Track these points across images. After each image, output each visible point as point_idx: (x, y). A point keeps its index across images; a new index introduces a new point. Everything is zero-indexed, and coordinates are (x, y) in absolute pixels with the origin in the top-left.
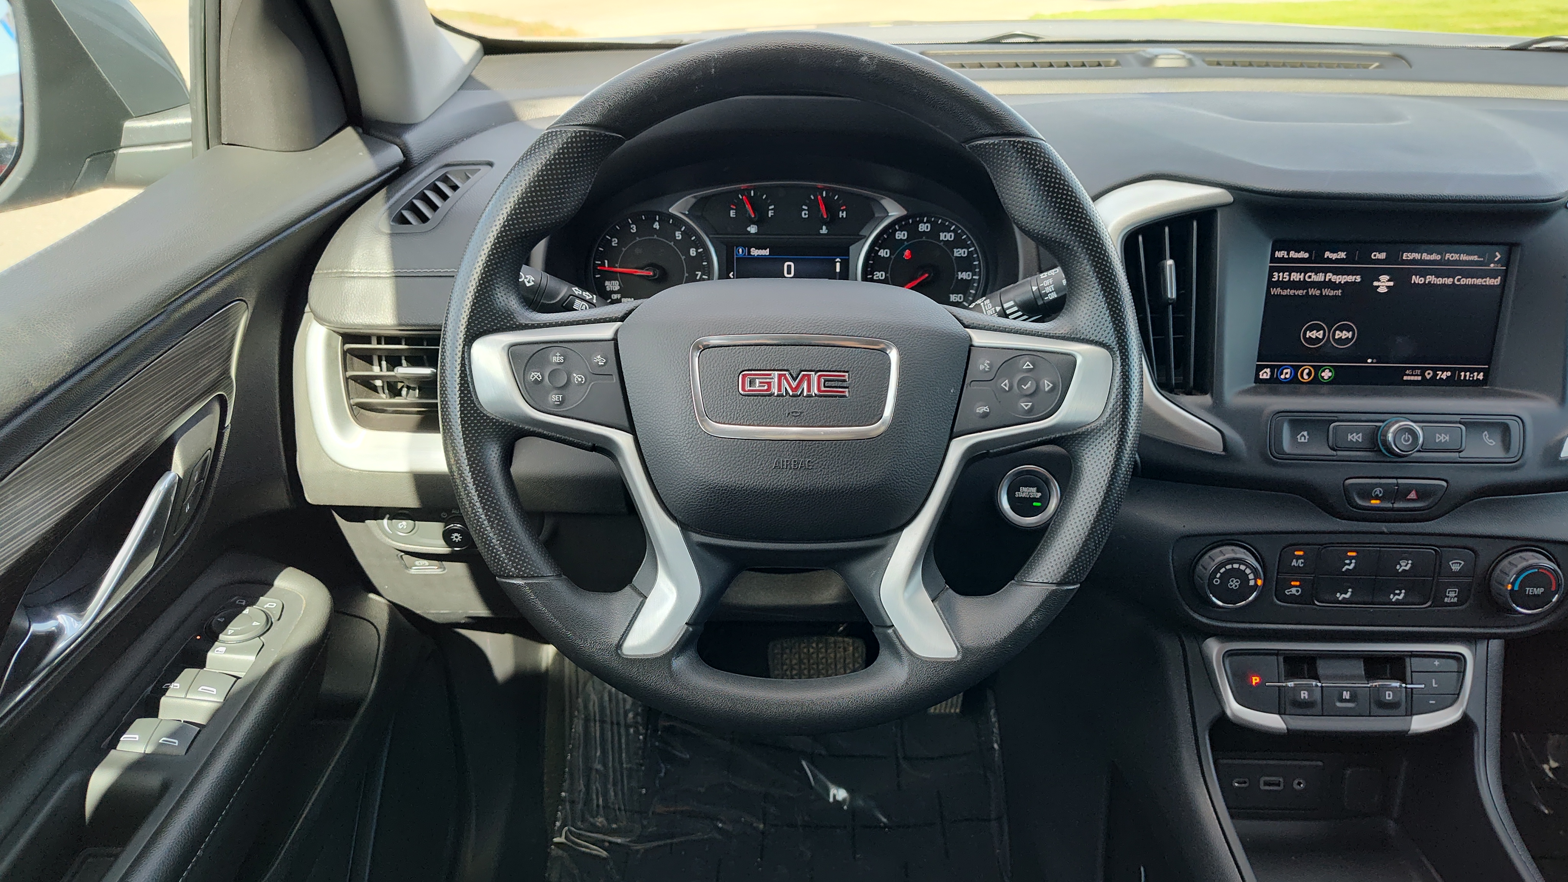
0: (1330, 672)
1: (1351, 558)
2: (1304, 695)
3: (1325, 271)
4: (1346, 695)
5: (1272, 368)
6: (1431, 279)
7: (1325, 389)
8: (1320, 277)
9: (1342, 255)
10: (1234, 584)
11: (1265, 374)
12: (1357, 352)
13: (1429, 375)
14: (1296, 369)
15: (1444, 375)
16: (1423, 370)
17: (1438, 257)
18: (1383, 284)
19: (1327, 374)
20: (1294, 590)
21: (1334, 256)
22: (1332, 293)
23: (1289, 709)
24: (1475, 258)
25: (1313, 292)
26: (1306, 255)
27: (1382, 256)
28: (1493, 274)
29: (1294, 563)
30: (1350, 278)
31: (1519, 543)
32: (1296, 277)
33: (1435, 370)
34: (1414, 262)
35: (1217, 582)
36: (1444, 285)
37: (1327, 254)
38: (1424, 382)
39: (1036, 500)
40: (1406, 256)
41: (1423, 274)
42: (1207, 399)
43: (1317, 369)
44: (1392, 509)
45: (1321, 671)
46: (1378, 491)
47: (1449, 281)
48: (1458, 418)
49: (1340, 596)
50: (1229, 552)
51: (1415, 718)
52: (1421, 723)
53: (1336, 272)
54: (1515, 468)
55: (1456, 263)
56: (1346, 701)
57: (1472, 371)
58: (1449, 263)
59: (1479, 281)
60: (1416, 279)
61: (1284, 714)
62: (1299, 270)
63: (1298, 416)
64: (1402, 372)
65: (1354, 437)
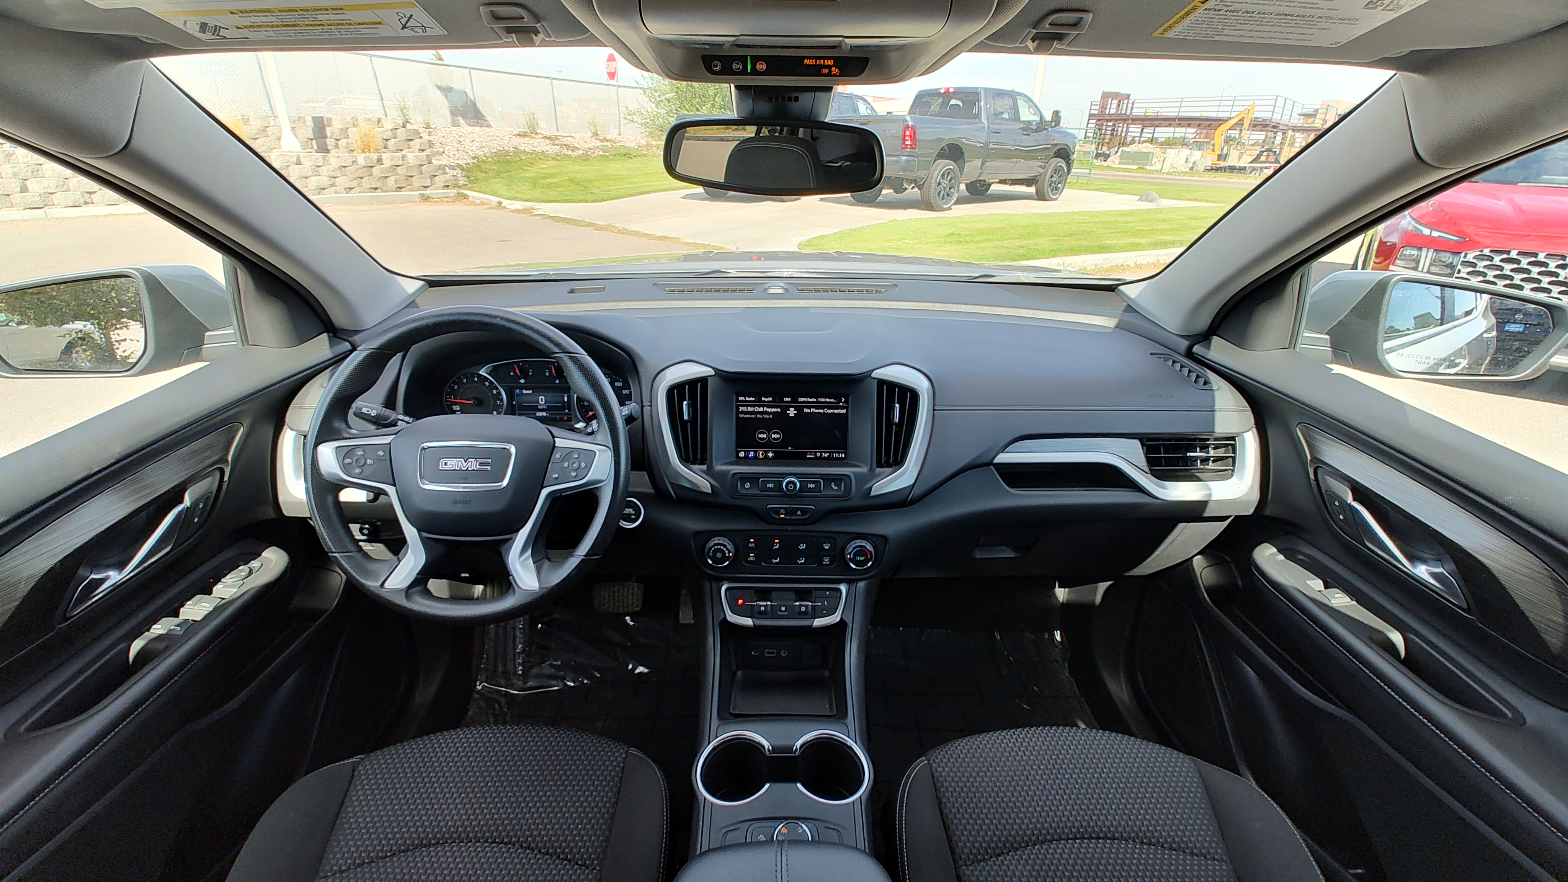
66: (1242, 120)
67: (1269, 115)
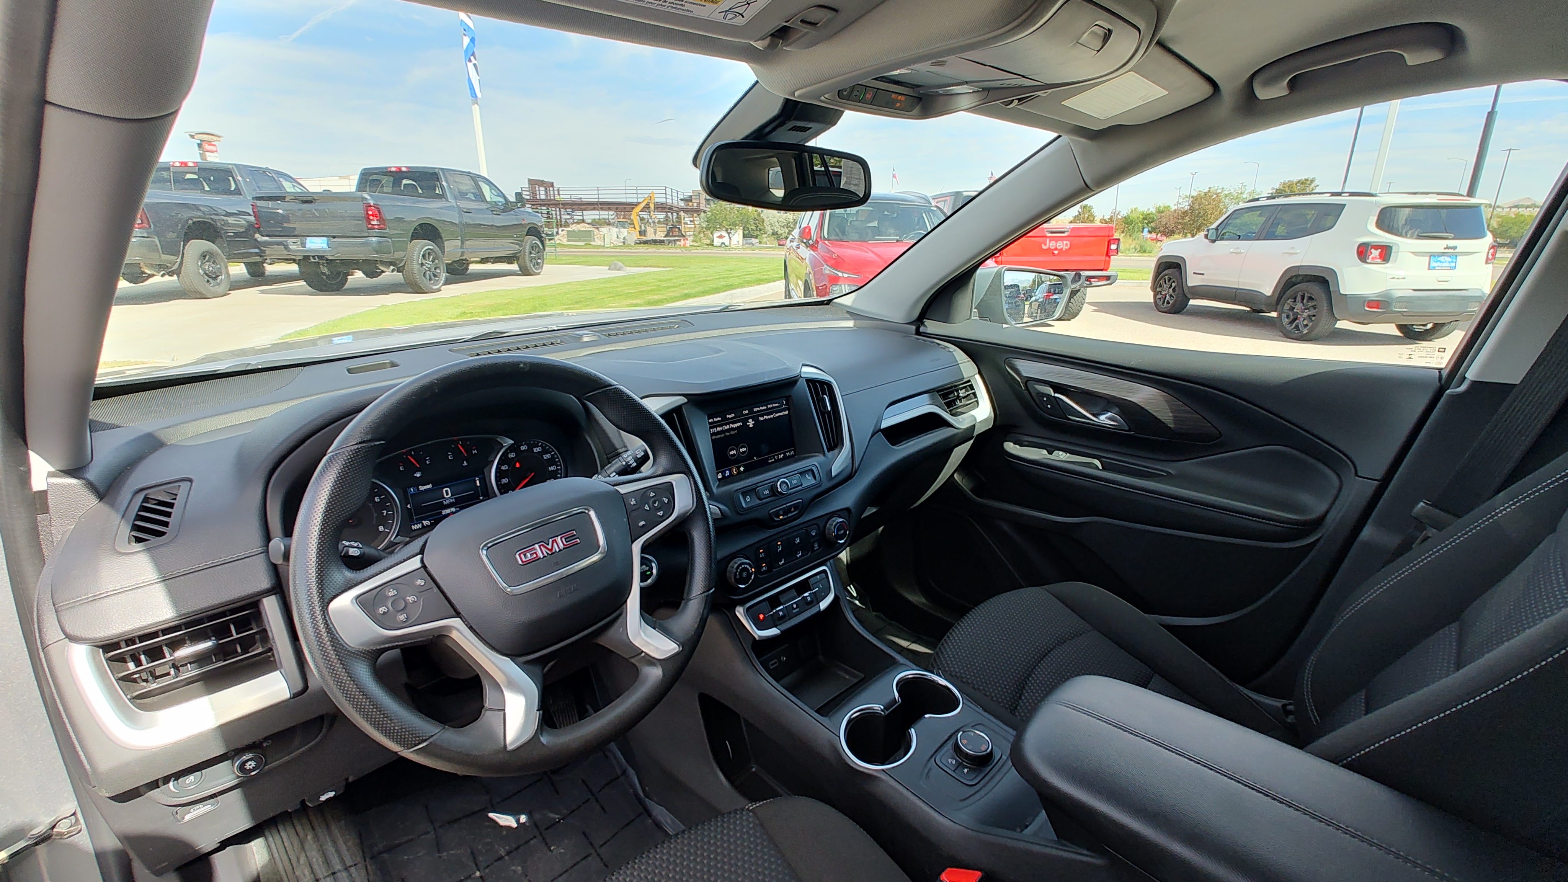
0: (784, 599)
1: (780, 545)
2: (781, 613)
3: (729, 424)
4: (795, 606)
5: (722, 472)
6: (766, 417)
7: (743, 476)
8: (727, 427)
9: (733, 415)
10: (744, 575)
11: (720, 476)
12: (750, 456)
13: (776, 458)
14: (730, 470)
15: (781, 456)
16: (774, 456)
17: (765, 408)
18: (751, 423)
19: (742, 469)
20: (764, 568)
21: (730, 416)
22: (734, 433)
23: (778, 623)
24: (777, 405)
25: (728, 434)
26: (720, 419)
27: (747, 412)
28: (785, 410)
29: (762, 555)
30: (738, 424)
31: (828, 516)
32: (719, 429)
33: (777, 456)
34: (758, 411)
35: (738, 577)
36: (771, 418)
37: (728, 416)
38: (776, 461)
39: (648, 571)
40: (756, 409)
41: (762, 416)
43: (739, 468)
44: (788, 518)
45: (782, 601)
46: (781, 512)
47: (772, 416)
48: (796, 472)
49: (781, 563)
50: (738, 561)
51: (821, 604)
52: (824, 605)
53: (733, 423)
54: (820, 486)
55: (773, 408)
56: (796, 608)
57: (789, 451)
58: (769, 409)
59: (781, 414)
60: (761, 419)
61: (775, 626)
62: (719, 426)
63: (745, 489)
64: (767, 459)
65: (766, 492)
66: (648, 204)
67: (664, 200)
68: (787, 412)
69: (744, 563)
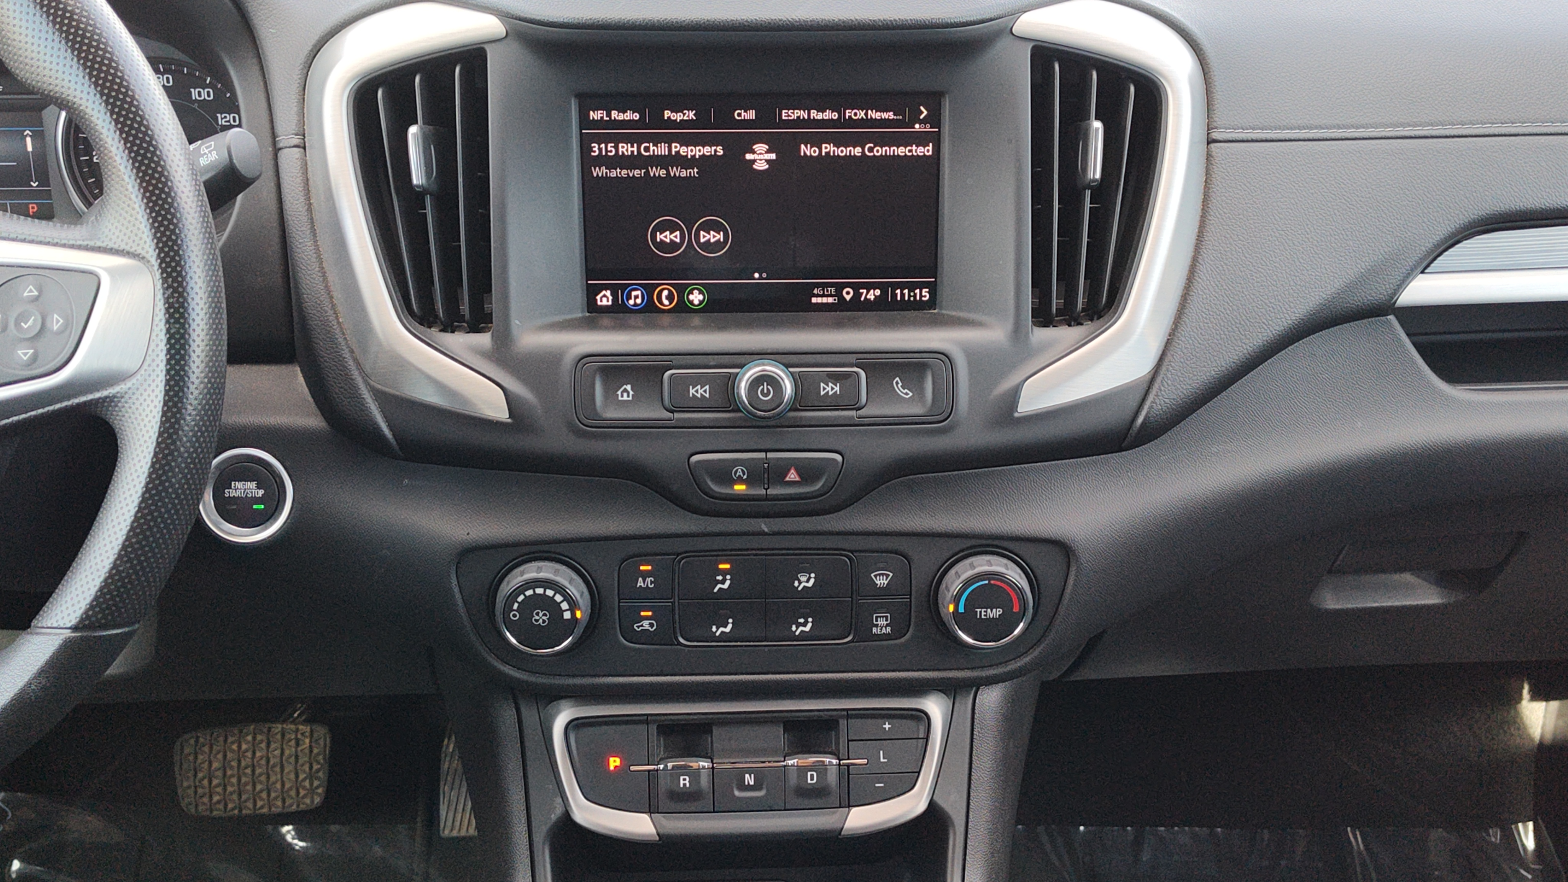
0: (727, 746)
1: (724, 573)
2: (688, 782)
3: (669, 140)
4: (750, 780)
5: (614, 289)
6: (828, 148)
7: (696, 320)
8: (661, 150)
9: (690, 115)
10: (541, 618)
11: (605, 299)
12: (735, 263)
13: (848, 294)
14: (649, 290)
15: (872, 295)
16: (840, 288)
17: (835, 116)
19: (696, 298)
20: (646, 624)
21: (679, 117)
22: (682, 173)
23: (664, 804)
24: (890, 115)
25: (654, 172)
26: (636, 116)
27: (751, 115)
28: (921, 139)
29: (640, 583)
30: (707, 150)
31: (973, 542)
32: (626, 149)
33: (856, 287)
34: (798, 122)
35: (514, 616)
36: (850, 158)
37: (667, 114)
38: (841, 305)
39: (258, 501)
40: (787, 115)
41: (817, 141)
42: (484, 340)
43: (682, 290)
44: (767, 498)
45: (713, 745)
46: (739, 471)
48: (852, 358)
50: (532, 571)
51: (853, 811)
52: (867, 818)
53: (686, 141)
54: (943, 431)
55: (867, 122)
56: (749, 788)
57: (912, 287)
58: (851, 123)
59: (901, 151)
60: (806, 150)
61: (650, 812)
62: (629, 139)
63: (612, 362)
64: (808, 291)
65: (699, 391)
68: (928, 150)
69: (559, 588)
